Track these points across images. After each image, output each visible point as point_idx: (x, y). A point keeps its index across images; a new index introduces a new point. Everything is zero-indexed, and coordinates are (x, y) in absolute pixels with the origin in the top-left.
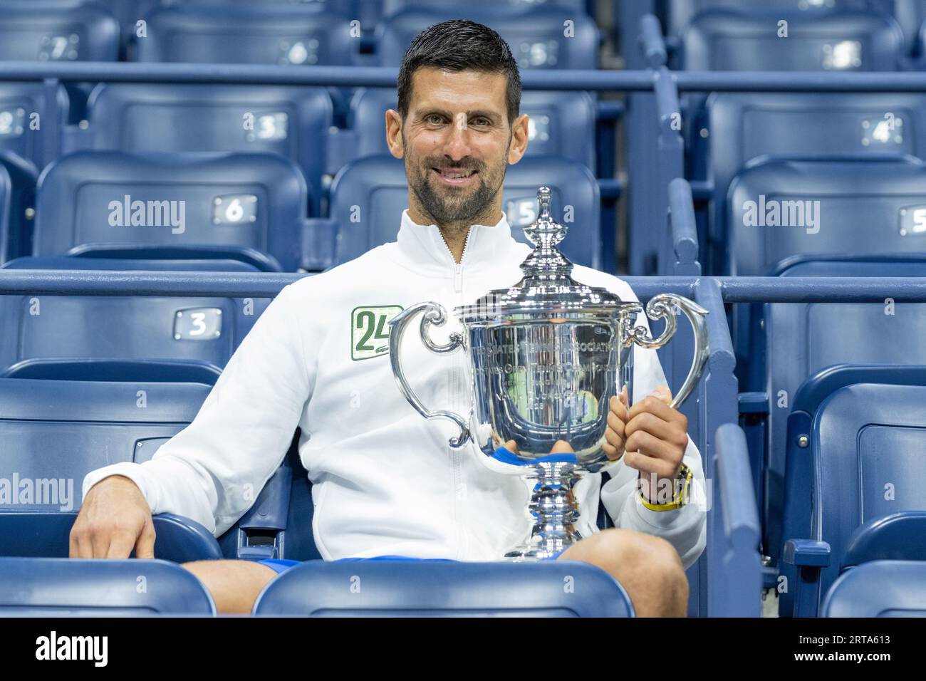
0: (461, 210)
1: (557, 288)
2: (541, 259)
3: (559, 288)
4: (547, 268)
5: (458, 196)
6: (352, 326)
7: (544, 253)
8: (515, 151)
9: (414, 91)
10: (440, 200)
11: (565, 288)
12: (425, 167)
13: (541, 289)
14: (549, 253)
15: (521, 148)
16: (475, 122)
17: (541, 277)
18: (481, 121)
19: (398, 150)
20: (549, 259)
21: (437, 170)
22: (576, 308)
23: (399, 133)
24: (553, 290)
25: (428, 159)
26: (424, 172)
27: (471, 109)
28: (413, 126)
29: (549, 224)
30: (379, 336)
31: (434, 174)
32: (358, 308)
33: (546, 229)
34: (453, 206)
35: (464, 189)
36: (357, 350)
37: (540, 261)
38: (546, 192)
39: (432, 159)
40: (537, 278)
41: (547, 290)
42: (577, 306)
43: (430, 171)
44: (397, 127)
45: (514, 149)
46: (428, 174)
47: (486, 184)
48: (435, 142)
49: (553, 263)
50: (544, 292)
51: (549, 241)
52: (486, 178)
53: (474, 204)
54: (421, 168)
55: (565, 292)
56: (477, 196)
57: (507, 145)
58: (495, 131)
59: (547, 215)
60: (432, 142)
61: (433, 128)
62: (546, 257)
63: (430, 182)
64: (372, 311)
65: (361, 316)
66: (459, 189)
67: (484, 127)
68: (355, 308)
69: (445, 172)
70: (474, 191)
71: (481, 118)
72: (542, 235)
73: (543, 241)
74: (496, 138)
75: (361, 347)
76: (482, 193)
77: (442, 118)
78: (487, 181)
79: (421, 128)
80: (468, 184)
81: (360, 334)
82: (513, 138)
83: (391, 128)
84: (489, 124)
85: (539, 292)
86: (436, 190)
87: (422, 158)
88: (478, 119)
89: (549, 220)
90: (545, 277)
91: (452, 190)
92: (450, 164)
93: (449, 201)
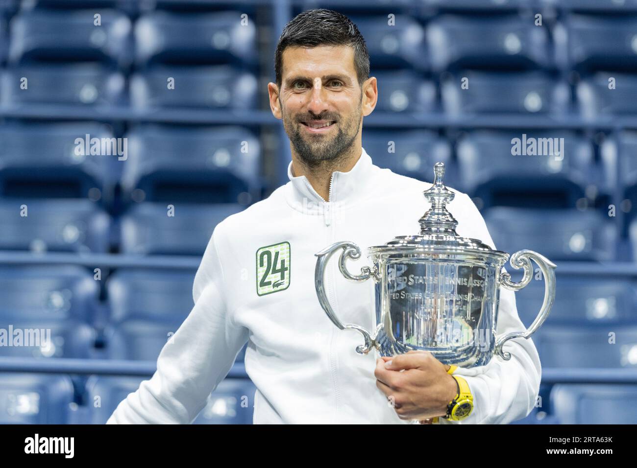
0: (324, 152)
1: (445, 236)
2: (434, 215)
3: (446, 237)
4: (438, 223)
5: (322, 142)
6: (257, 265)
7: (436, 211)
8: (366, 106)
9: (284, 65)
10: (308, 146)
11: (451, 237)
12: (296, 122)
13: (433, 237)
14: (441, 212)
15: (372, 103)
16: (331, 84)
17: (433, 229)
18: (335, 84)
19: (278, 112)
20: (440, 216)
21: (304, 124)
22: (458, 251)
23: (278, 99)
24: (442, 238)
25: (297, 115)
26: (295, 126)
27: (326, 74)
28: (285, 92)
29: (441, 190)
30: (275, 271)
31: (303, 126)
32: (260, 249)
33: (439, 193)
34: (318, 150)
35: (326, 136)
36: (260, 287)
37: (433, 217)
38: (441, 166)
39: (301, 115)
40: (430, 230)
41: (437, 237)
42: (459, 250)
43: (300, 124)
44: (276, 96)
45: (366, 104)
46: (298, 127)
47: (343, 132)
48: (301, 102)
49: (443, 219)
50: (434, 239)
51: (441, 202)
52: (343, 126)
53: (334, 146)
54: (293, 123)
55: (451, 240)
56: (336, 141)
57: (358, 101)
58: (347, 90)
59: (441, 183)
60: (299, 102)
61: (299, 92)
62: (438, 214)
63: (301, 133)
64: (269, 250)
65: (262, 255)
66: (321, 136)
67: (339, 88)
68: (258, 249)
69: (311, 124)
70: (334, 137)
71: (335, 81)
72: (436, 198)
73: (437, 202)
74: (348, 95)
75: (263, 284)
76: (340, 138)
77: (304, 83)
78: (344, 129)
79: (290, 93)
80: (329, 132)
81: (262, 271)
82: (365, 96)
83: (273, 97)
84: (342, 85)
85: (431, 239)
86: (305, 139)
87: (293, 115)
88: (332, 81)
89: (442, 187)
90: (436, 229)
91: (317, 138)
92: (314, 117)
93: (315, 146)
